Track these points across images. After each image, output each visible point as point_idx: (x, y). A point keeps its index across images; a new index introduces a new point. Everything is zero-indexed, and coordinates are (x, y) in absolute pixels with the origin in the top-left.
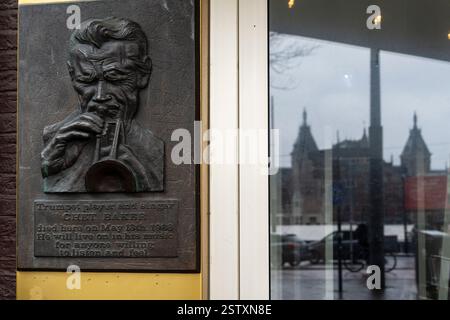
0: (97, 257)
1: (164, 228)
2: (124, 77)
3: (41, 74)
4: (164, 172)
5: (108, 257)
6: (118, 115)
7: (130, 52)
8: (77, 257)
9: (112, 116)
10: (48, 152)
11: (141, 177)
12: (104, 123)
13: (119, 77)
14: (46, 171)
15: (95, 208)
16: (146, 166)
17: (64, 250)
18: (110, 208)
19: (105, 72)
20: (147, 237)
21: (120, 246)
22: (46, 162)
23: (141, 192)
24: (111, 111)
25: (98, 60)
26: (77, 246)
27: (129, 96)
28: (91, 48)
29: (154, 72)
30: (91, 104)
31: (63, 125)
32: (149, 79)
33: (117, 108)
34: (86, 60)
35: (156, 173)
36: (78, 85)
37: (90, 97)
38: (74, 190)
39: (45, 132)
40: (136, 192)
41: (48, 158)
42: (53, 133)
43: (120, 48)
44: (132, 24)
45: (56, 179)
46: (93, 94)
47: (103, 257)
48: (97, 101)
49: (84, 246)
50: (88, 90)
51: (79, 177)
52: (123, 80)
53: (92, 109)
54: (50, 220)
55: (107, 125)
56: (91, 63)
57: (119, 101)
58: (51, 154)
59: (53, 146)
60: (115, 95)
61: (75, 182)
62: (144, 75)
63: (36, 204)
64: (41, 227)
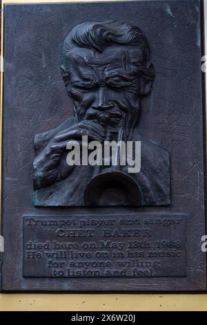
0: (95, 277)
1: (171, 246)
2: (129, 83)
3: (31, 78)
4: (170, 185)
5: (108, 277)
6: (120, 124)
7: (135, 57)
8: (73, 277)
9: (114, 125)
10: (42, 163)
11: (146, 190)
12: (105, 132)
13: (123, 83)
14: (38, 182)
15: (93, 224)
16: (150, 179)
17: (58, 270)
18: (111, 224)
19: (107, 79)
20: (151, 256)
21: (121, 265)
22: (40, 173)
23: (145, 206)
24: (113, 119)
25: (100, 65)
26: (73, 265)
27: (133, 104)
28: (92, 52)
29: (157, 79)
30: (91, 111)
31: (56, 133)
32: (151, 87)
33: (120, 117)
34: (85, 65)
35: (162, 186)
36: (75, 91)
37: (89, 104)
38: (70, 204)
39: (36, 140)
40: (140, 206)
41: (42, 169)
42: (46, 141)
43: (124, 53)
44: (134, 28)
45: (48, 192)
46: (92, 101)
47: (102, 277)
48: (99, 109)
49: (81, 265)
50: (87, 97)
51: (75, 190)
52: (126, 86)
53: (91, 117)
54: (42, 237)
55: (109, 134)
56: (92, 68)
57: (121, 109)
58: (46, 165)
59: (48, 156)
60: (118, 103)
61: (71, 195)
62: (146, 82)
63: (25, 219)
64: (31, 245)
